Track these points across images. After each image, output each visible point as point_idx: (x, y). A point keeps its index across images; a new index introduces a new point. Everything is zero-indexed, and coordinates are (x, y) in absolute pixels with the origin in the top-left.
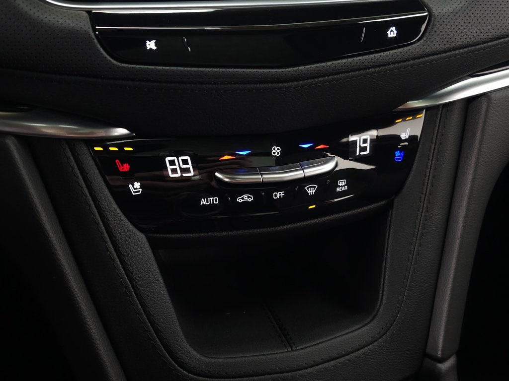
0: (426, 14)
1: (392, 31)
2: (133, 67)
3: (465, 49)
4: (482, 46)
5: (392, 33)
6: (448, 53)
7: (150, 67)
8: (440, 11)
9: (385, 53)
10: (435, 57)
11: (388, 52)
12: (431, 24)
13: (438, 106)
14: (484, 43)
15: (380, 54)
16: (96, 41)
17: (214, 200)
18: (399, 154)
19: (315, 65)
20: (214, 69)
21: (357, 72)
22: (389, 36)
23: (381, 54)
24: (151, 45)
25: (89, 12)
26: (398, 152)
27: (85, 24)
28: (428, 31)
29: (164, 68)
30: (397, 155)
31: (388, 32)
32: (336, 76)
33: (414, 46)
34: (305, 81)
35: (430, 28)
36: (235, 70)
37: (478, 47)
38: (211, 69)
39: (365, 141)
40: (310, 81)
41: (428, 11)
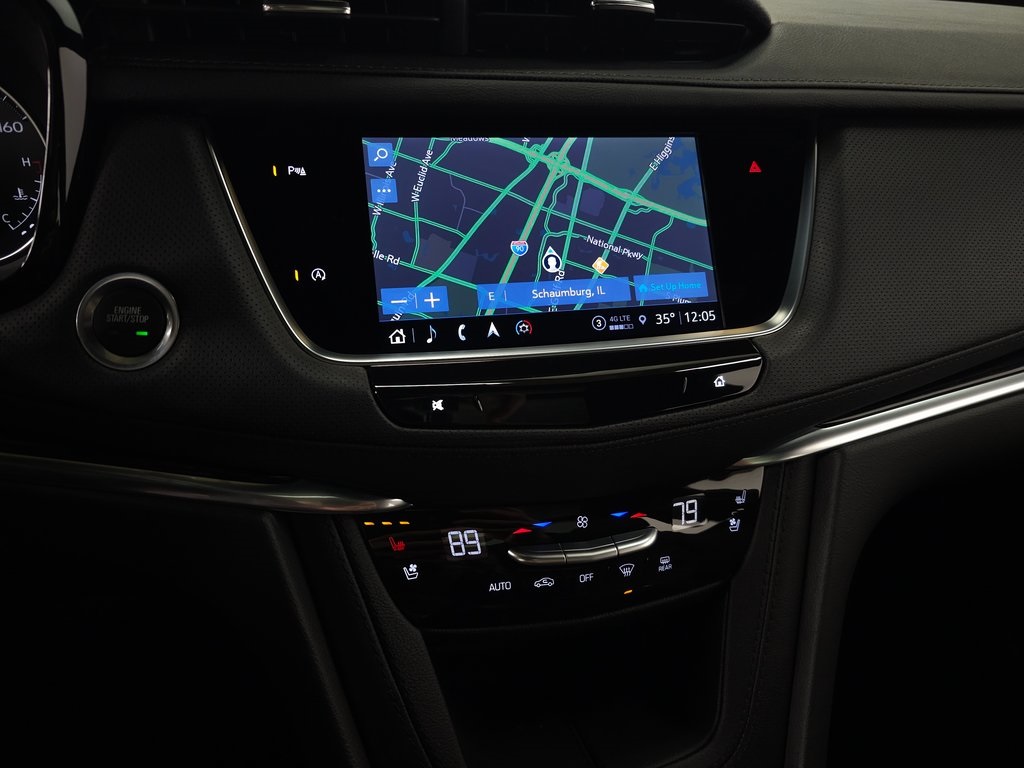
0: (760, 358)
1: (719, 380)
2: (416, 432)
4: (830, 393)
5: (720, 382)
7: (435, 431)
8: (776, 355)
9: (713, 406)
10: (774, 408)
11: (715, 405)
12: (766, 371)
13: (780, 463)
14: (833, 389)
15: (705, 408)
16: (375, 403)
17: (505, 585)
18: (735, 523)
19: (628, 423)
21: (679, 429)
22: (716, 386)
23: (708, 407)
24: (438, 405)
25: (367, 366)
26: (734, 519)
27: (362, 382)
29: (452, 431)
30: (731, 525)
31: (715, 382)
32: (653, 435)
33: (746, 396)
34: (617, 441)
35: (765, 375)
36: (534, 431)
37: (825, 394)
39: (692, 507)
40: (622, 441)
41: (762, 355)
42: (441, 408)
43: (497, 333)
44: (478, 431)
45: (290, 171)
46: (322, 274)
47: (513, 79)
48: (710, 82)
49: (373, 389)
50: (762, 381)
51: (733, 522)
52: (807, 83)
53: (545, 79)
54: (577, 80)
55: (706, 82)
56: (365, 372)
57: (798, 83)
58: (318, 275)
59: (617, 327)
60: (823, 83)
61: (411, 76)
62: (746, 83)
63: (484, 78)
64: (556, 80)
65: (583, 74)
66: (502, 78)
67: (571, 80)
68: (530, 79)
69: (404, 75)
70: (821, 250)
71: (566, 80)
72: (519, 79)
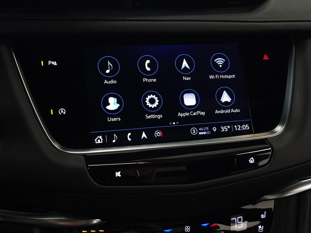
0: (270, 149)
1: (252, 160)
2: (108, 188)
3: (295, 167)
4: (304, 165)
5: (252, 161)
6: (285, 170)
7: (117, 187)
8: (278, 147)
9: (249, 172)
10: (278, 173)
11: (250, 172)
12: (274, 155)
13: (282, 199)
14: (305, 163)
15: (245, 173)
16: (88, 174)
18: (261, 228)
19: (209, 181)
20: (152, 186)
21: (233, 184)
22: (250, 162)
24: (118, 174)
25: (84, 155)
26: (260, 226)
27: (82, 164)
28: (272, 159)
29: (125, 187)
30: (259, 228)
31: (250, 160)
32: (221, 186)
33: (265, 167)
34: (204, 190)
35: (273, 157)
36: (164, 186)
37: (302, 165)
38: (151, 186)
39: (240, 220)
40: (206, 190)
41: (271, 146)
42: (120, 176)
43: (146, 137)
44: (137, 187)
45: (49, 63)
46: (64, 111)
47: (153, 21)
48: (244, 20)
49: (88, 167)
50: (272, 160)
51: (260, 227)
52: (289, 19)
53: (168, 21)
54: (182, 21)
55: (242, 20)
56: (84, 158)
57: (284, 19)
58: (62, 111)
59: (202, 133)
60: (296, 19)
61: (106, 20)
62: (261, 20)
63: (140, 20)
64: (173, 21)
65: (185, 17)
66: (148, 20)
67: (180, 21)
68: (161, 21)
69: (103, 20)
70: (297, 96)
71: (177, 21)
72: (156, 21)
